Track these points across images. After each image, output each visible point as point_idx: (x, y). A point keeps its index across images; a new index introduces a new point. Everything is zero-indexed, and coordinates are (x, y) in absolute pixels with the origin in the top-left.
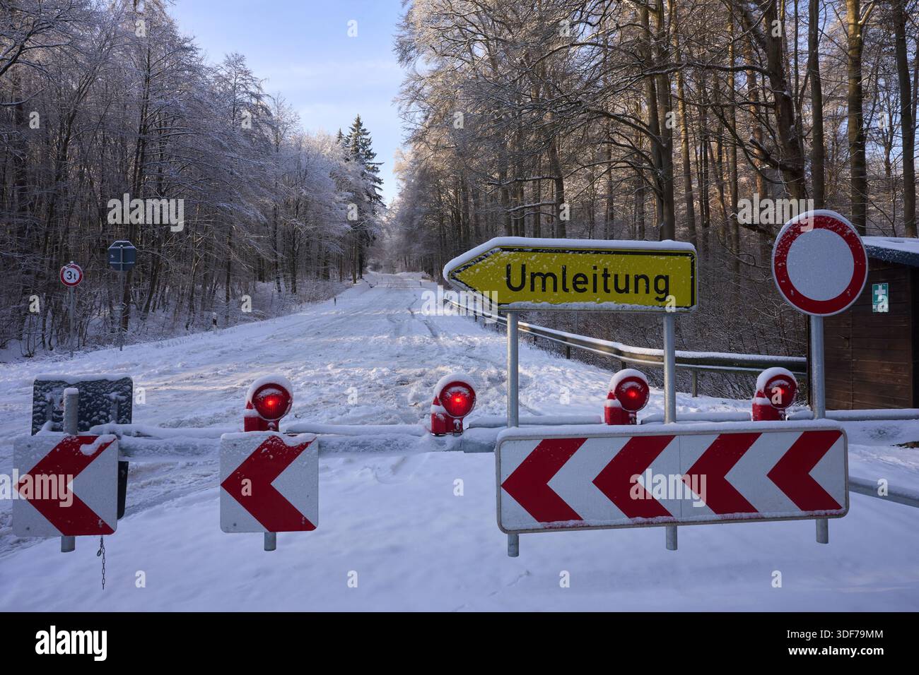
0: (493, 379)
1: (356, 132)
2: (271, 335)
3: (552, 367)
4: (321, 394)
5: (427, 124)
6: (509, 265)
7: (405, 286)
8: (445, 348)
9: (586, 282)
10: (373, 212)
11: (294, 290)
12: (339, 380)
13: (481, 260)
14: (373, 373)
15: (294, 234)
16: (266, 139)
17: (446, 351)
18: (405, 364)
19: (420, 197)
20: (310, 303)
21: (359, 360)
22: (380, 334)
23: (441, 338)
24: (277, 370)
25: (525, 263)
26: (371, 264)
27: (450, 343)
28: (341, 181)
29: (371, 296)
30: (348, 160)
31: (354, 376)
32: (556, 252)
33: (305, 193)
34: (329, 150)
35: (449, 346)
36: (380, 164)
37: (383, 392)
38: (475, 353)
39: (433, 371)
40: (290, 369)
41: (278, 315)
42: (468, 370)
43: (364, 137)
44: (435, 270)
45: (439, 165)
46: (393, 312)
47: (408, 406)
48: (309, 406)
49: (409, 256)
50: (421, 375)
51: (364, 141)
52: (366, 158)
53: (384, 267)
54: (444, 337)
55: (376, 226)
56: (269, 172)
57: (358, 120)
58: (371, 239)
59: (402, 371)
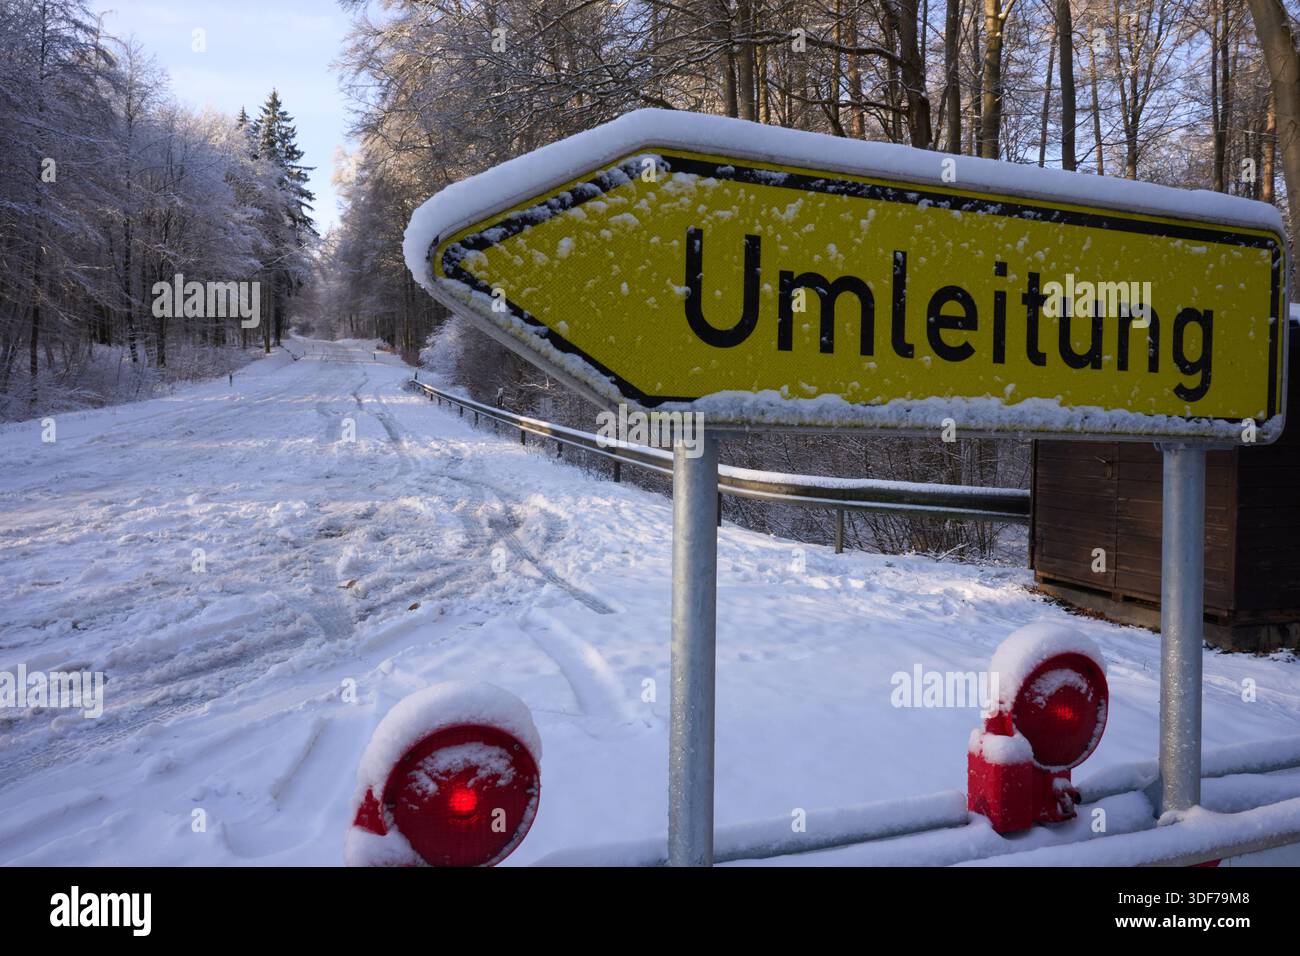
0: (498, 522)
1: (271, 116)
2: (99, 434)
3: (595, 498)
4: (156, 563)
5: (385, 106)
6: (698, 234)
7: (351, 360)
8: (412, 462)
9: (970, 322)
10: (299, 242)
11: (162, 360)
12: (202, 528)
13: (580, 198)
14: (275, 513)
15: (161, 270)
16: (105, 104)
17: (413, 467)
18: (339, 493)
19: (374, 224)
20: (189, 380)
21: (252, 486)
22: (302, 436)
23: (406, 444)
24: (81, 507)
25: (757, 229)
26: (296, 324)
27: (420, 453)
28: (245, 192)
29: (294, 372)
30: (256, 157)
31: (236, 521)
32: (873, 194)
33: (179, 203)
34: (223, 139)
35: (419, 458)
36: (311, 169)
37: (286, 557)
38: (464, 470)
39: (390, 508)
40: (110, 503)
41: (129, 400)
42: (453, 504)
43: (284, 124)
44: (397, 337)
45: (403, 177)
46: (327, 399)
47: (333, 588)
48: (119, 595)
49: (357, 315)
50: (367, 516)
51: (283, 131)
52: (286, 157)
53: (317, 330)
54: (410, 442)
55: (303, 264)
56: (109, 160)
57: (274, 97)
58: (295, 284)
59: (331, 507)
